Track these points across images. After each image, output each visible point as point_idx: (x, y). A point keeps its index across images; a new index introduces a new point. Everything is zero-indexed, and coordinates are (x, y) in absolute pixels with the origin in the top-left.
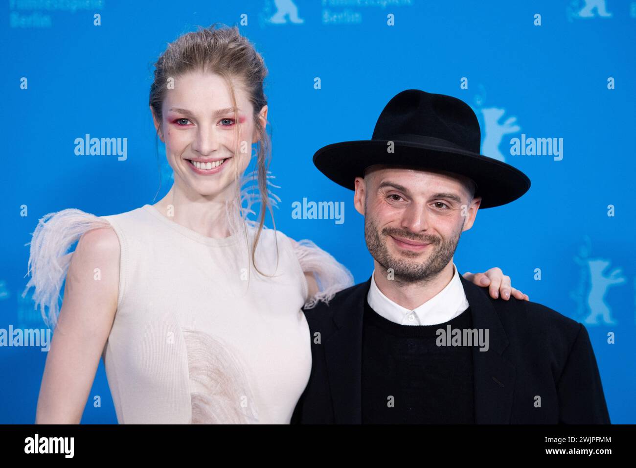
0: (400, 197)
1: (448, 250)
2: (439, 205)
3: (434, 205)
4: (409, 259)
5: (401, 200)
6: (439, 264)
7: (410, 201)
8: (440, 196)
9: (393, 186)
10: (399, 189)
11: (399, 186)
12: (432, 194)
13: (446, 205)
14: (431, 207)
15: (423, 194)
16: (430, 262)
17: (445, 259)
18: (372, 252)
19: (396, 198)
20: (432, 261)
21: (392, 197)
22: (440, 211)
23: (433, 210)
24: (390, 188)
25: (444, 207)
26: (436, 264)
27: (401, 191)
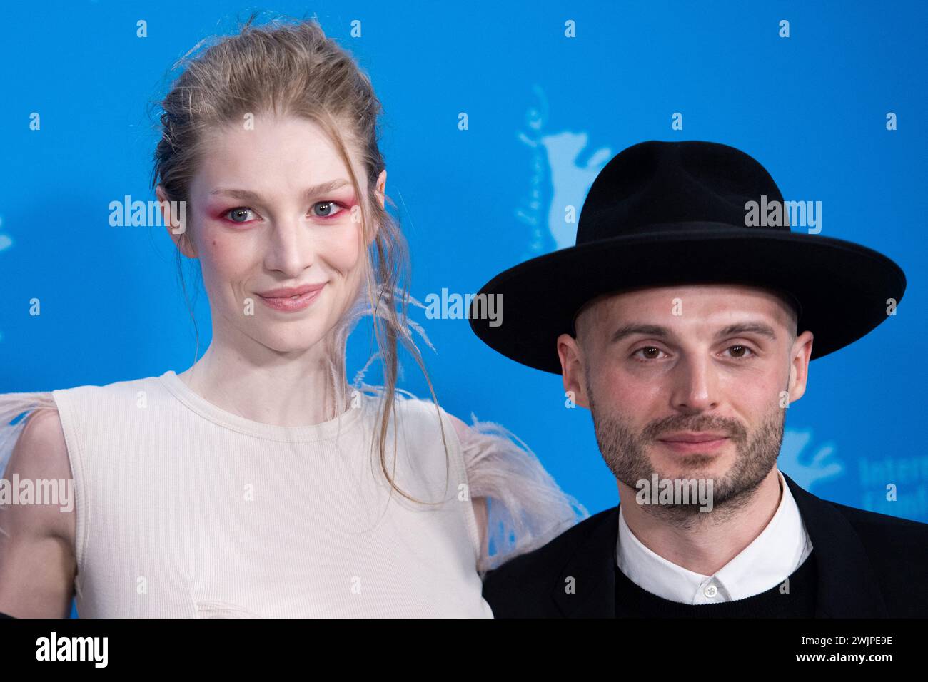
0: (658, 350)
1: (765, 443)
2: (737, 351)
3: (727, 353)
4: (697, 471)
5: (661, 354)
6: (756, 474)
7: (676, 355)
8: (735, 330)
9: (640, 330)
10: (652, 333)
11: (651, 327)
12: (716, 330)
13: (751, 351)
14: (721, 359)
15: (699, 332)
16: (739, 472)
17: (765, 461)
18: (621, 476)
19: (650, 353)
20: (743, 471)
21: (641, 355)
22: (739, 363)
23: (725, 364)
24: (635, 337)
25: (747, 353)
26: (749, 474)
27: (657, 337)
